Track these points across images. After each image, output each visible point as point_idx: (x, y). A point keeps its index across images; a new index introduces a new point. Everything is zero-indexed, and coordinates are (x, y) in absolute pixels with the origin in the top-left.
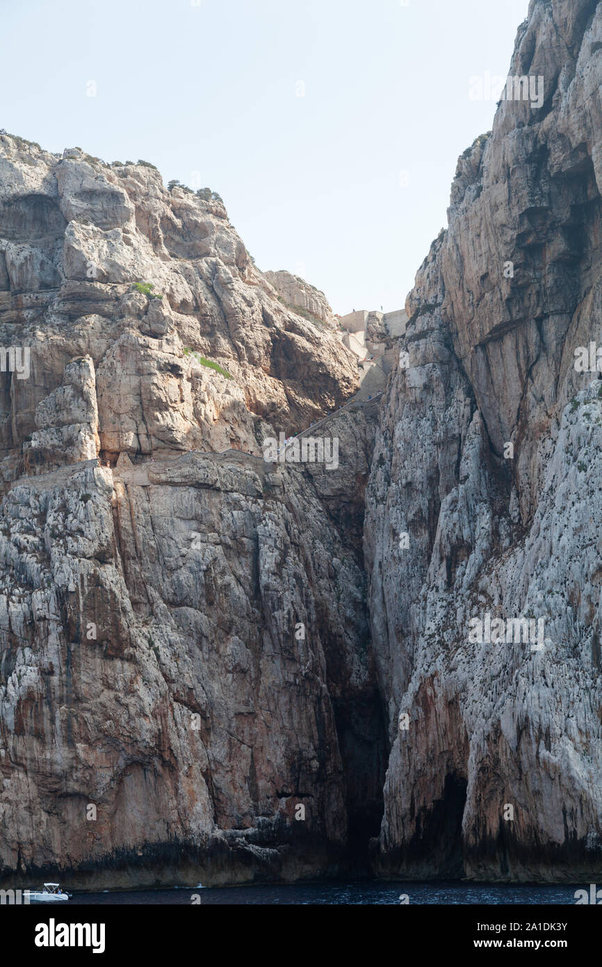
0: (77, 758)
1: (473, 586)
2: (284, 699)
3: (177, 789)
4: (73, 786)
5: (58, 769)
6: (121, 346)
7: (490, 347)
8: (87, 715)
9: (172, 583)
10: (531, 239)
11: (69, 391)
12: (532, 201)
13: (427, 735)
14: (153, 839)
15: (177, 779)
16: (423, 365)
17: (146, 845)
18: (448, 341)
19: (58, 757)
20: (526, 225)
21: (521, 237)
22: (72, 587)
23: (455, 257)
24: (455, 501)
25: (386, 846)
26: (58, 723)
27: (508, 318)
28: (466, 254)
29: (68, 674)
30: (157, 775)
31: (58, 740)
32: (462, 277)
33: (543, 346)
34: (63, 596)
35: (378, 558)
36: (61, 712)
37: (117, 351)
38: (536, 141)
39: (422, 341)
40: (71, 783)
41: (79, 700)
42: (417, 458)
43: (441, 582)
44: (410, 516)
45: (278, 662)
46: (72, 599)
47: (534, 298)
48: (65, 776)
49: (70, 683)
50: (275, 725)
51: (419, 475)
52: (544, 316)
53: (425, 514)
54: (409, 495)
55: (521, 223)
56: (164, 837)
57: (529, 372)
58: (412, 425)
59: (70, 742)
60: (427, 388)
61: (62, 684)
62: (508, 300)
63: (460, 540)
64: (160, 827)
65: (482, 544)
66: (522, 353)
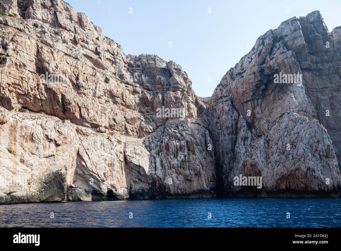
0: (190, 173)
1: (250, 145)
2: (210, 164)
3: (201, 179)
4: (189, 178)
5: (187, 175)
6: (184, 97)
7: (244, 104)
8: (191, 165)
9: (196, 141)
10: (258, 85)
11: (180, 104)
12: (261, 79)
13: (244, 171)
14: (198, 189)
15: (201, 178)
16: (228, 106)
17: (197, 190)
18: (232, 102)
19: (187, 172)
20: (258, 83)
21: (257, 85)
22: (189, 140)
23: (236, 87)
24: (244, 130)
25: (235, 191)
26: (187, 166)
27: (252, 99)
28: (239, 87)
29: (189, 157)
30: (199, 177)
31: (187, 169)
32: (237, 91)
33: (258, 104)
34: (187, 142)
35: (221, 139)
36: (187, 164)
37: (184, 98)
38: (261, 68)
39: (227, 102)
40: (189, 177)
41: (190, 162)
42: (229, 122)
43: (242, 144)
44: (228, 132)
45: (210, 157)
46: (189, 143)
47: (257, 96)
48: (188, 176)
49: (189, 158)
50: (210, 168)
51: (230, 125)
52: (259, 99)
53: (231, 132)
54: (227, 129)
55: (257, 82)
56: (200, 189)
57: (254, 109)
58: (227, 116)
59: (189, 170)
60: (229, 110)
61: (188, 159)
62: (252, 96)
63: (246, 137)
64: (199, 186)
65: (250, 138)
66: (253, 105)
